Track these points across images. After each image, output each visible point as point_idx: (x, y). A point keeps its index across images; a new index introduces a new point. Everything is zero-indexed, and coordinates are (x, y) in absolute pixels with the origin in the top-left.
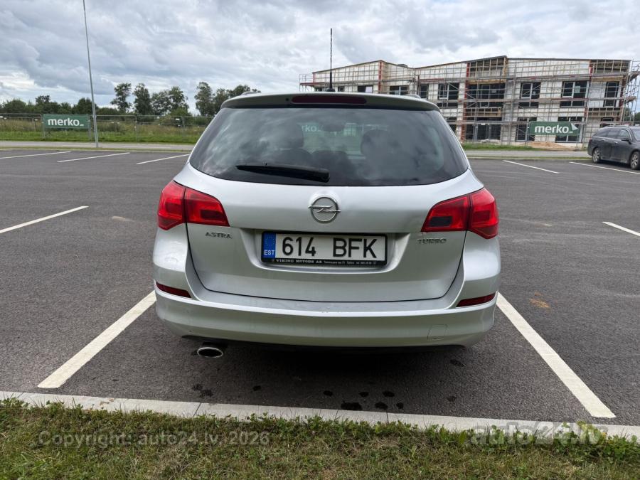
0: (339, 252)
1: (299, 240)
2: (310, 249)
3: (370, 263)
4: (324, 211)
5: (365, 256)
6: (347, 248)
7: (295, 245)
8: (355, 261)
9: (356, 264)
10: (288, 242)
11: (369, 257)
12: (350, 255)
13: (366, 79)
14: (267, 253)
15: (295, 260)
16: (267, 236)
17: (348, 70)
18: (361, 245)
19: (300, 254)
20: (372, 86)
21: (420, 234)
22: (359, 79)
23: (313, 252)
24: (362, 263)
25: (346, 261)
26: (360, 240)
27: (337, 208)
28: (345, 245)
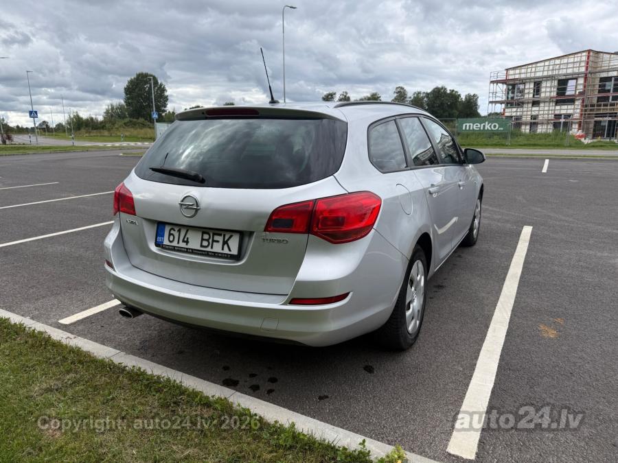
0: (205, 243)
1: (179, 231)
2: (186, 239)
3: (226, 256)
4: (188, 207)
5: (223, 249)
6: (211, 241)
7: (176, 234)
8: (215, 253)
9: (215, 255)
10: (172, 232)
11: (226, 251)
12: (212, 247)
13: (570, 71)
14: (159, 239)
15: (174, 247)
16: (160, 226)
17: (547, 63)
18: (220, 239)
19: (178, 242)
20: (576, 79)
21: (264, 234)
22: (560, 73)
23: (187, 242)
24: (220, 255)
25: (208, 252)
26: (220, 235)
27: (197, 206)
28: (210, 237)
